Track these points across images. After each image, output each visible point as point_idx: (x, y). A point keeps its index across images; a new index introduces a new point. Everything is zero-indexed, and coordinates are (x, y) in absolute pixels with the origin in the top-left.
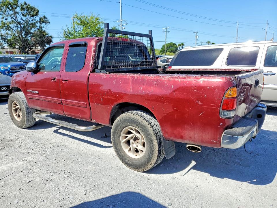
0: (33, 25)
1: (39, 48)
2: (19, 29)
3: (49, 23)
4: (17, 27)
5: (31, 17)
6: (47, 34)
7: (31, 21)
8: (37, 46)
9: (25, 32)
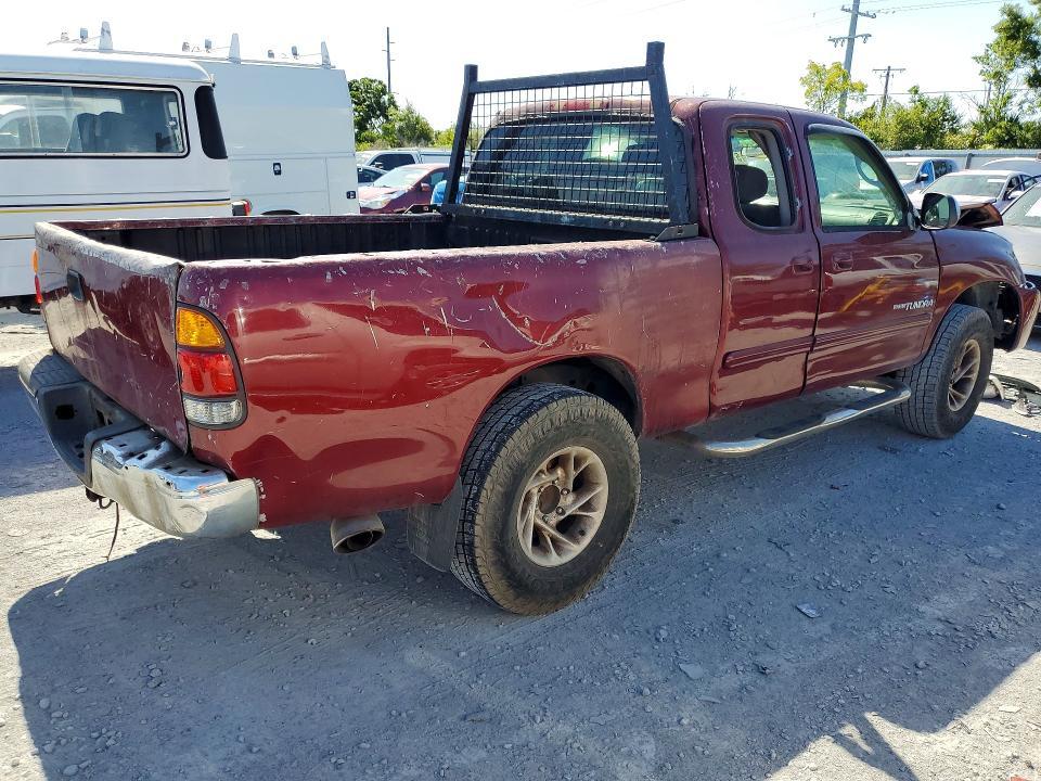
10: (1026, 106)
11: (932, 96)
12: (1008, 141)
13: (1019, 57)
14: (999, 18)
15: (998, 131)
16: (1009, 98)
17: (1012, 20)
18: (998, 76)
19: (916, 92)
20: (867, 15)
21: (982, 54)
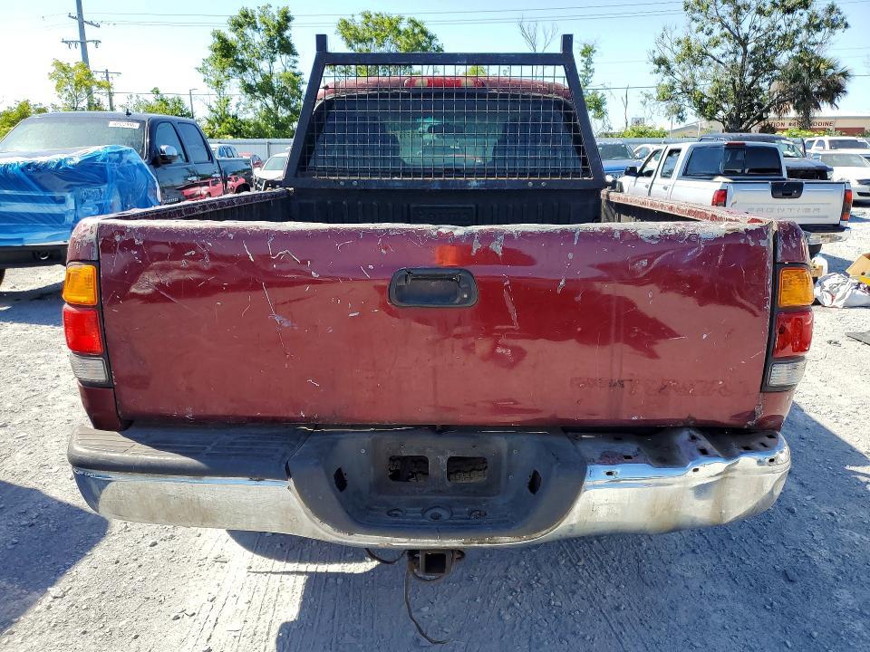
0: (787, 41)
1: (793, 113)
2: (739, 59)
3: (846, 26)
4: (736, 52)
5: (785, 12)
6: (832, 67)
7: (784, 27)
8: (786, 111)
9: (755, 67)
10: (241, 107)
11: (170, 97)
12: (236, 133)
13: (230, 70)
14: (212, 41)
15: (228, 125)
16: (228, 101)
17: (222, 42)
18: (218, 83)
19: (158, 93)
20: (91, 23)
21: (201, 66)
